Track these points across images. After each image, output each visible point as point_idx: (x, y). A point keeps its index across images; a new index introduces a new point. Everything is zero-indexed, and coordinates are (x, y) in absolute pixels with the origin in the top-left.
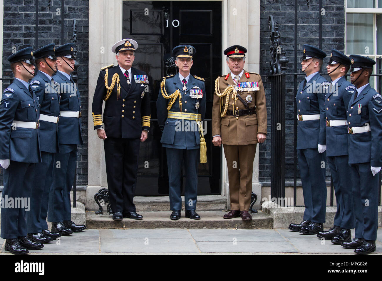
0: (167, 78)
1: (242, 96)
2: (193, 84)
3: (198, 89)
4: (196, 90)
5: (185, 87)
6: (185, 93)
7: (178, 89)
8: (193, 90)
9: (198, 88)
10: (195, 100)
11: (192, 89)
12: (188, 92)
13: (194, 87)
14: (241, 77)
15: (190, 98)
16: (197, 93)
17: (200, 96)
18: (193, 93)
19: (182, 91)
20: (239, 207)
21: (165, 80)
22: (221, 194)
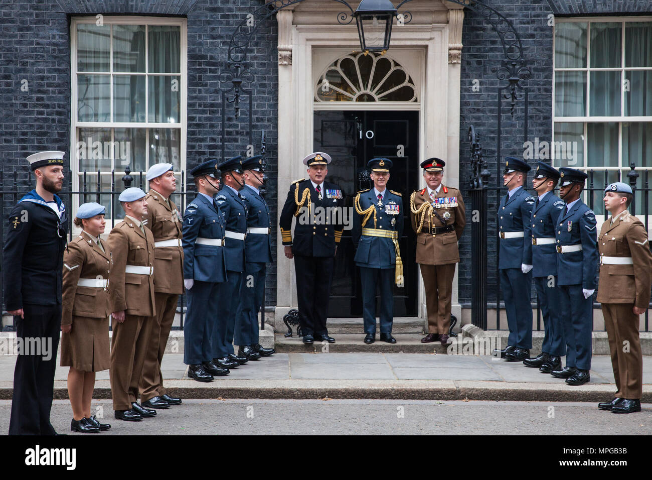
0: (361, 193)
1: (439, 213)
2: (389, 199)
3: (394, 205)
4: (392, 206)
5: (380, 202)
6: (381, 209)
7: (373, 204)
8: (389, 206)
9: (394, 203)
10: (391, 216)
11: (388, 204)
12: (383, 207)
13: (390, 203)
14: (438, 191)
15: (386, 214)
16: (393, 209)
17: (397, 213)
18: (389, 208)
19: (377, 207)
20: (438, 330)
21: (359, 194)
22: (417, 316)
